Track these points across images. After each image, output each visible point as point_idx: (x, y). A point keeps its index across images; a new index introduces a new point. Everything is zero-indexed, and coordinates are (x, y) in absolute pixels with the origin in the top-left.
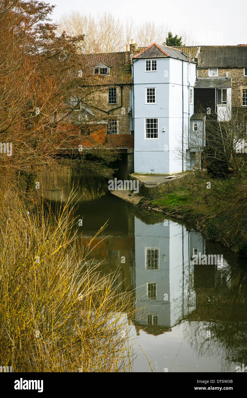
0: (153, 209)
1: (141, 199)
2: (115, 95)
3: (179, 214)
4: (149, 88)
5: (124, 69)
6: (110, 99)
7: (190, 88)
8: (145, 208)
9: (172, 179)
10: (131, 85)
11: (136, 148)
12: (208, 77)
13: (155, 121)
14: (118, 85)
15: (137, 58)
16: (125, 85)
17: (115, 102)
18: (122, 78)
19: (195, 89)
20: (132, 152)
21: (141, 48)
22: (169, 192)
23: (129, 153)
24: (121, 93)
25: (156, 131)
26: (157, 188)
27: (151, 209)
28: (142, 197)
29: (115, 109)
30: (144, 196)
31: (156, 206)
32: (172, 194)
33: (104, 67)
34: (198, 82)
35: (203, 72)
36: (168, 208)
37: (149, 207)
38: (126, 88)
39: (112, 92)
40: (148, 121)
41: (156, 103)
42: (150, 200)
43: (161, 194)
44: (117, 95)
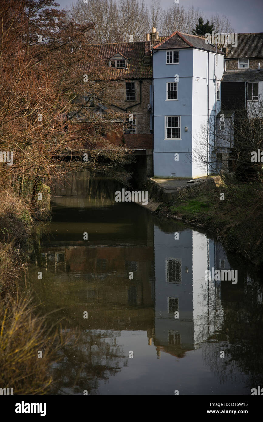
0: (172, 216)
1: (159, 206)
2: (134, 91)
3: (199, 222)
4: (171, 83)
5: (144, 61)
6: (127, 95)
7: (217, 82)
8: (163, 215)
9: (195, 183)
10: (151, 79)
11: (156, 150)
12: (238, 69)
13: (177, 119)
14: (137, 79)
15: (157, 48)
16: (144, 79)
17: (134, 98)
18: (141, 71)
19: (222, 83)
20: (152, 154)
21: (163, 38)
22: (191, 198)
23: (148, 155)
24: (139, 88)
25: (178, 130)
26: (177, 193)
27: (170, 217)
28: (160, 204)
29: (133, 106)
30: (163, 203)
31: (175, 213)
32: (194, 200)
33: (121, 59)
34: (225, 75)
35: (232, 63)
36: (188, 216)
37: (168, 214)
38: (145, 83)
39: (130, 88)
40: (169, 119)
41: (178, 99)
42: (169, 207)
43: (182, 199)
44: (136, 90)
